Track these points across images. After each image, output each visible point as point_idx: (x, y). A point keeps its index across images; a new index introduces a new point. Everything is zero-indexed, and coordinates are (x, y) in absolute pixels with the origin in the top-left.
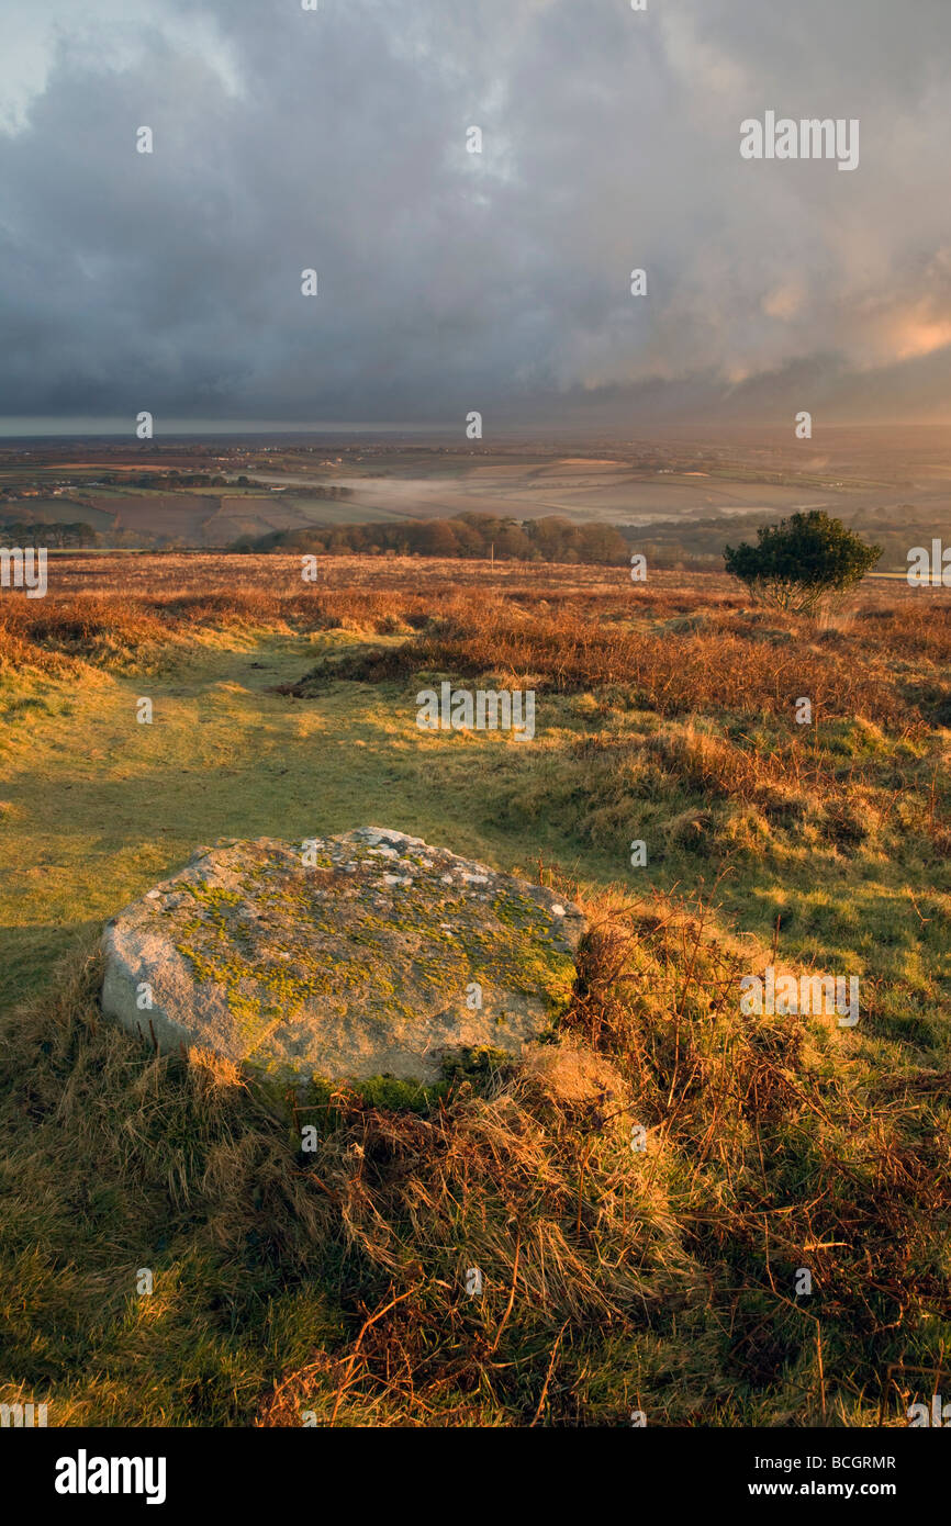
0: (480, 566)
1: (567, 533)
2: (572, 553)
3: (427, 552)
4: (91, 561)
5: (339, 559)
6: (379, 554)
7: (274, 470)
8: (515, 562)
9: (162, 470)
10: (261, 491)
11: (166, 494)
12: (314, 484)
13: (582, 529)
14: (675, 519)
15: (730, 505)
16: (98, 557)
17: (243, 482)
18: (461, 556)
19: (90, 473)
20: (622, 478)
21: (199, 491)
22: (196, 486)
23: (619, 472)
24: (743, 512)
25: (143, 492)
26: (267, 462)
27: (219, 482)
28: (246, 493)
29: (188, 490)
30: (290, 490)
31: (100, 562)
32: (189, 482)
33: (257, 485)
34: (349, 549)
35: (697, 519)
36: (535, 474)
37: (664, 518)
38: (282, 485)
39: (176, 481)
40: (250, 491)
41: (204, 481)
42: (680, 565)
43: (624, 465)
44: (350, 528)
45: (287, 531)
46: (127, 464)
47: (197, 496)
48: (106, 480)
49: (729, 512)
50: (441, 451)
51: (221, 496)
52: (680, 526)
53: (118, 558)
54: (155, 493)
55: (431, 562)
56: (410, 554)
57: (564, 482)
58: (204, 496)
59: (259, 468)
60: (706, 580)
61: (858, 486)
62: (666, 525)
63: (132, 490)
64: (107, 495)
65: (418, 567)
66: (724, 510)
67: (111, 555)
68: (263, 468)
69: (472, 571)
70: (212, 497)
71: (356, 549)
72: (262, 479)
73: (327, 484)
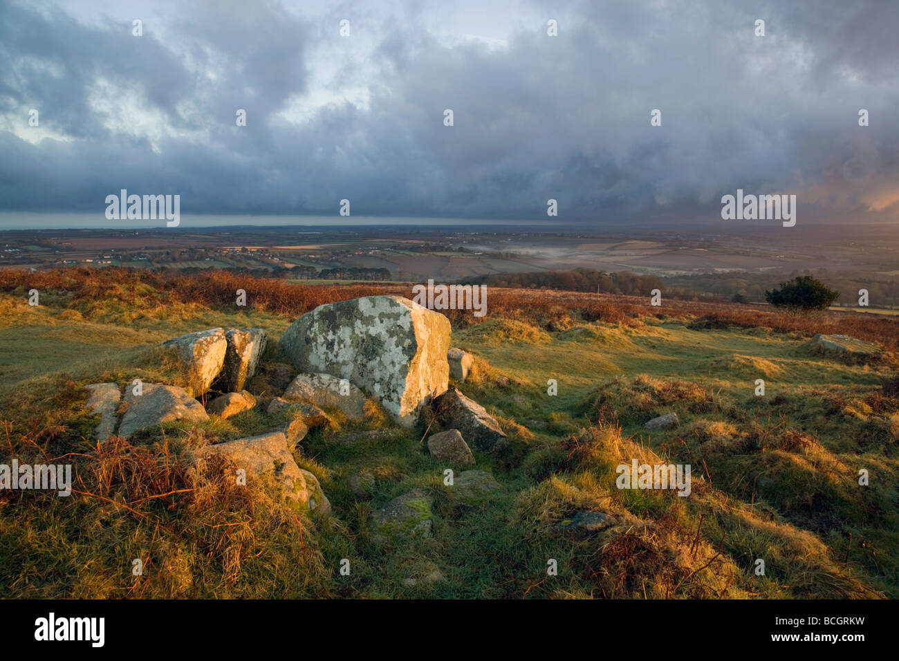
0: (590, 296)
1: (634, 280)
2: (637, 290)
3: (560, 288)
4: (395, 287)
5: (516, 290)
6: (535, 288)
7: (478, 243)
8: (608, 294)
9: (422, 243)
10: (469, 254)
11: (423, 255)
12: (497, 251)
13: (641, 278)
14: (690, 274)
15: (721, 267)
16: (397, 285)
17: (461, 250)
18: (577, 291)
19: (387, 243)
20: (661, 251)
21: (439, 254)
22: (438, 251)
23: (658, 248)
24: (727, 270)
25: (412, 254)
26: (473, 240)
27: (449, 250)
28: (463, 255)
29: (435, 253)
30: (485, 254)
31: (399, 287)
32: (434, 249)
33: (468, 251)
34: (520, 285)
35: (702, 274)
36: (613, 249)
37: (683, 273)
38: (481, 251)
39: (428, 248)
40: (464, 254)
41: (442, 249)
42: (696, 299)
43: (661, 245)
44: (520, 275)
45: (488, 275)
46: (405, 240)
47: (438, 256)
48: (394, 247)
49: (719, 270)
50: (562, 235)
51: (450, 256)
52: (693, 277)
53: (407, 286)
54: (418, 254)
55: (564, 293)
56: (553, 288)
57: (628, 252)
58: (441, 256)
59: (469, 242)
60: (712, 306)
61: (793, 258)
62: (684, 277)
63: (407, 253)
64: (395, 255)
65: (558, 295)
66: (716, 269)
67: (403, 285)
68: (471, 242)
69: (587, 298)
70: (445, 257)
71: (524, 286)
72: (470, 248)
73: (504, 251)
